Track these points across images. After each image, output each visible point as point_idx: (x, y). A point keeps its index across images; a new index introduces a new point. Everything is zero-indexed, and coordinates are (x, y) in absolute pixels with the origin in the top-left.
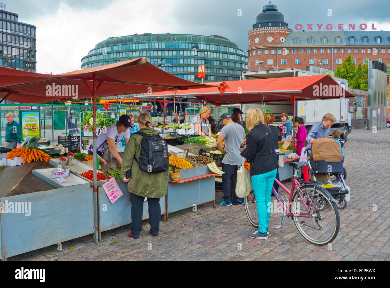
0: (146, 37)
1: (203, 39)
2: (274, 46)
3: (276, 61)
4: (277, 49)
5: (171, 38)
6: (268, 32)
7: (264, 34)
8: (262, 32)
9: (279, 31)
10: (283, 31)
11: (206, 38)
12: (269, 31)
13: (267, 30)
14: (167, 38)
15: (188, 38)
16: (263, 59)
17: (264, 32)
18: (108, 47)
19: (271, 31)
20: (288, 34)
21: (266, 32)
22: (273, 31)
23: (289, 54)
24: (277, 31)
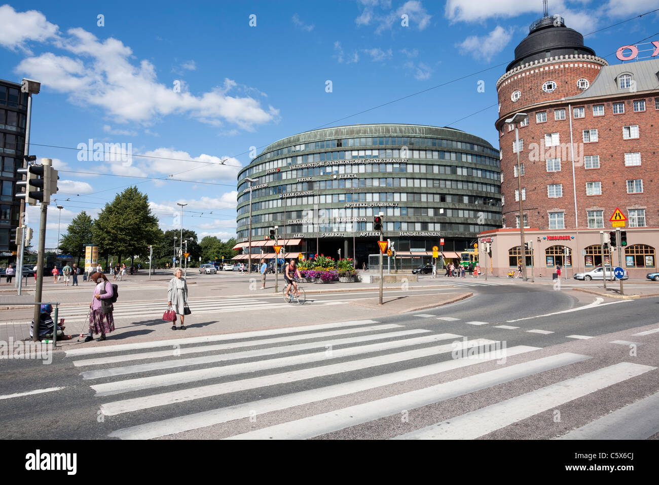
0: (319, 133)
1: (420, 131)
2: (561, 101)
3: (570, 136)
4: (570, 106)
5: (360, 130)
6: (542, 70)
7: (534, 76)
8: (528, 73)
9: (572, 65)
10: (583, 62)
11: (425, 128)
12: (547, 68)
13: (540, 67)
14: (354, 131)
15: (392, 129)
16: (533, 135)
17: (532, 72)
18: (281, 161)
19: (552, 67)
20: (597, 72)
21: (537, 71)
22: (557, 67)
23: (604, 116)
24: (567, 66)
